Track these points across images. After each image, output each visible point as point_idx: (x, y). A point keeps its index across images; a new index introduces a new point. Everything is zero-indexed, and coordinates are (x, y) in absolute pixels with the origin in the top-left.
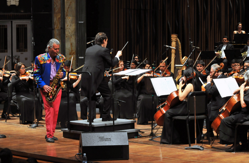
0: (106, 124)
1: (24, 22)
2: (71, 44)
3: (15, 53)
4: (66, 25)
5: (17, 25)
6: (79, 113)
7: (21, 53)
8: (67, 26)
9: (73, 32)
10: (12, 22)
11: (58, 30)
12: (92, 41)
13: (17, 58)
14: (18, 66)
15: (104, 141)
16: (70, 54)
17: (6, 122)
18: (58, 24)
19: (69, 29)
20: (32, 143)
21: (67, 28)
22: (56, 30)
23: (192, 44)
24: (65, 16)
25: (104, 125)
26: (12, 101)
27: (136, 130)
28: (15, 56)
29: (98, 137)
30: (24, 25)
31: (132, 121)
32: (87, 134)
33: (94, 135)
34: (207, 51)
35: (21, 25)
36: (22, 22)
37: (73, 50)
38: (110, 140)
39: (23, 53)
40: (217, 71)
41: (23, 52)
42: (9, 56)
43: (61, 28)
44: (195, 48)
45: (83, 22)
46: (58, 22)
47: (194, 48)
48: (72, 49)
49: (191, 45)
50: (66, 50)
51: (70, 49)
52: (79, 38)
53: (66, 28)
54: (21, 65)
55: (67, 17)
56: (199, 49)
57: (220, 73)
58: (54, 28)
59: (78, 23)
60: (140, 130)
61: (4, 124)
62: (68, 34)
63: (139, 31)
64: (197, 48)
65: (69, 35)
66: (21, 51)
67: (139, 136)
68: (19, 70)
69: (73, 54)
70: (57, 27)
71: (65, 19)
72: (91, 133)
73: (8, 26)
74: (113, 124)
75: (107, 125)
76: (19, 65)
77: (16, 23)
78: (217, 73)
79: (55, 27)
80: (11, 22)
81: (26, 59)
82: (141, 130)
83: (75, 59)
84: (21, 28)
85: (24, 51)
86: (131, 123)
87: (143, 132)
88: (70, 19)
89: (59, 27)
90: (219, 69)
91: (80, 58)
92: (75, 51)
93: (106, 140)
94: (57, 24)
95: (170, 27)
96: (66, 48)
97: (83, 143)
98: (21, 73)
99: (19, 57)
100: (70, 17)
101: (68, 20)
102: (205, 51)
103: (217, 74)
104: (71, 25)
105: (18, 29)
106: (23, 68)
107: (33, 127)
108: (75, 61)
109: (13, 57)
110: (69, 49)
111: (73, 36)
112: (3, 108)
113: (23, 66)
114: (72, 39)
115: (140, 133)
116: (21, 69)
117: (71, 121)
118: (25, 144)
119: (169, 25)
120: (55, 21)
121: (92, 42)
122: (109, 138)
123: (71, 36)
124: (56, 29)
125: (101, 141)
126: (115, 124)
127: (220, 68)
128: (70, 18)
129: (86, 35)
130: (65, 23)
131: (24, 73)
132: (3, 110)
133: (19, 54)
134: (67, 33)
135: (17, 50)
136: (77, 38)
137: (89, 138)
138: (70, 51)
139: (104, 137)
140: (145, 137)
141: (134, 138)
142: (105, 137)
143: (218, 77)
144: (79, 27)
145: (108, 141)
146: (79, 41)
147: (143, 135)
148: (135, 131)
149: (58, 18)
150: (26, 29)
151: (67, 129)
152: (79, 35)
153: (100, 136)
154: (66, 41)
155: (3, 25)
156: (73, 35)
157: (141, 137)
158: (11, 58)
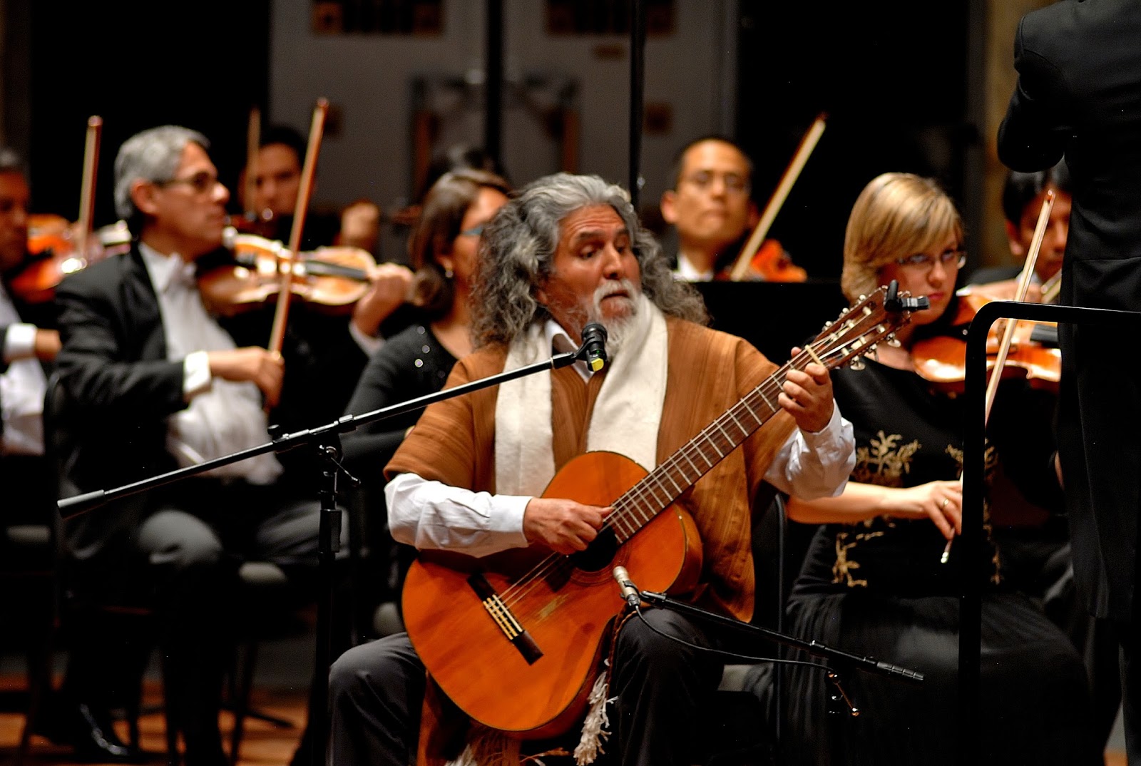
7: (599, 52)
39: (616, 53)
135: (550, 8)
158: (479, 99)
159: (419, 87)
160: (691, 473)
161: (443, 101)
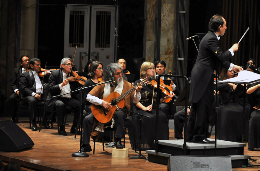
0: (205, 147)
1: (107, 8)
2: (168, 41)
3: (94, 49)
4: (162, 15)
5: (97, 12)
6: (172, 131)
7: (101, 50)
8: (164, 16)
9: (171, 24)
10: (91, 7)
11: (152, 20)
12: (193, 37)
13: (95, 55)
14: (93, 66)
15: (200, 168)
16: (166, 54)
17: (75, 138)
18: (152, 13)
19: (167, 20)
20: (106, 167)
21: (164, 19)
22: (149, 21)
24: (162, 3)
25: (203, 148)
26: (84, 111)
27: (245, 157)
28: (94, 53)
29: (192, 162)
30: (107, 12)
31: (240, 145)
32: (178, 157)
33: (186, 159)
35: (102, 12)
36: (104, 8)
37: (170, 48)
38: (208, 168)
39: (103, 50)
41: (104, 47)
42: (85, 52)
43: (156, 19)
45: (185, 12)
46: (152, 11)
48: (168, 46)
50: (161, 47)
51: (167, 47)
52: (178, 33)
53: (162, 19)
54: (97, 64)
55: (164, 4)
58: (147, 18)
59: (179, 13)
60: (250, 156)
61: (72, 140)
62: (164, 27)
63: (259, 27)
65: (166, 28)
66: (101, 47)
67: (248, 165)
68: (95, 70)
69: (169, 54)
70: (150, 17)
71: (162, 7)
72: (184, 157)
73: (86, 12)
74: (214, 148)
75: (207, 148)
76: (95, 65)
77: (97, 8)
79: (148, 16)
80: (89, 7)
81: (108, 57)
82: (251, 158)
83: (172, 60)
84: (102, 16)
85: (106, 47)
86: (238, 146)
87: (255, 161)
88: (168, 8)
89: (153, 17)
91: (179, 59)
92: (173, 50)
93: (202, 166)
94: (150, 13)
96: (161, 45)
97: (171, 169)
98: (97, 75)
99: (98, 54)
100: (169, 5)
101: (165, 8)
104: (168, 16)
105: (98, 17)
106: (100, 68)
107: (110, 147)
108: (172, 63)
109: (91, 54)
110: (165, 47)
111: (171, 30)
112: (73, 120)
113: (100, 66)
114: (169, 33)
115: (250, 161)
116: (98, 70)
117: (159, 141)
118: (97, 167)
120: (148, 9)
122: (207, 164)
123: (169, 30)
124: (148, 19)
125: (195, 168)
126: (217, 147)
128: (167, 6)
129: (188, 29)
130: (162, 12)
131: (101, 75)
132: (73, 122)
133: (99, 50)
134: (163, 25)
135: (96, 44)
136: (176, 33)
137: (179, 164)
138: (167, 50)
139: (199, 162)
140: (256, 167)
141: (242, 167)
142: (202, 163)
144: (179, 19)
145: (205, 167)
146: (178, 36)
147: (254, 164)
148: (243, 158)
149: (152, 5)
150: (109, 17)
151: (154, 151)
152: (178, 28)
153: (195, 161)
154: (161, 36)
155: (78, 12)
156: (171, 28)
157: (251, 166)
158: (88, 55)
159: (81, 53)
160: (124, 97)
161: (83, 55)
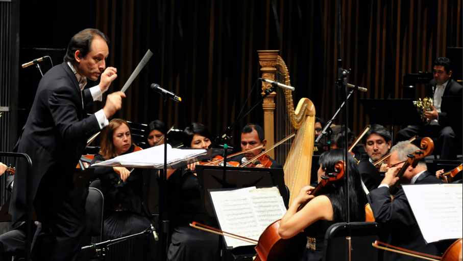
12: (38, 60)
23: (345, 76)
34: (389, 98)
40: (411, 161)
44: (356, 89)
47: (351, 89)
49: (342, 80)
56: (365, 93)
57: (421, 169)
63: (181, 32)
64: (360, 91)
78: (410, 167)
90: (417, 157)
95: (277, 23)
102: (382, 99)
103: (410, 171)
119: (276, 18)
121: (38, 62)
127: (420, 153)
129: (18, 40)
143: (414, 179)
